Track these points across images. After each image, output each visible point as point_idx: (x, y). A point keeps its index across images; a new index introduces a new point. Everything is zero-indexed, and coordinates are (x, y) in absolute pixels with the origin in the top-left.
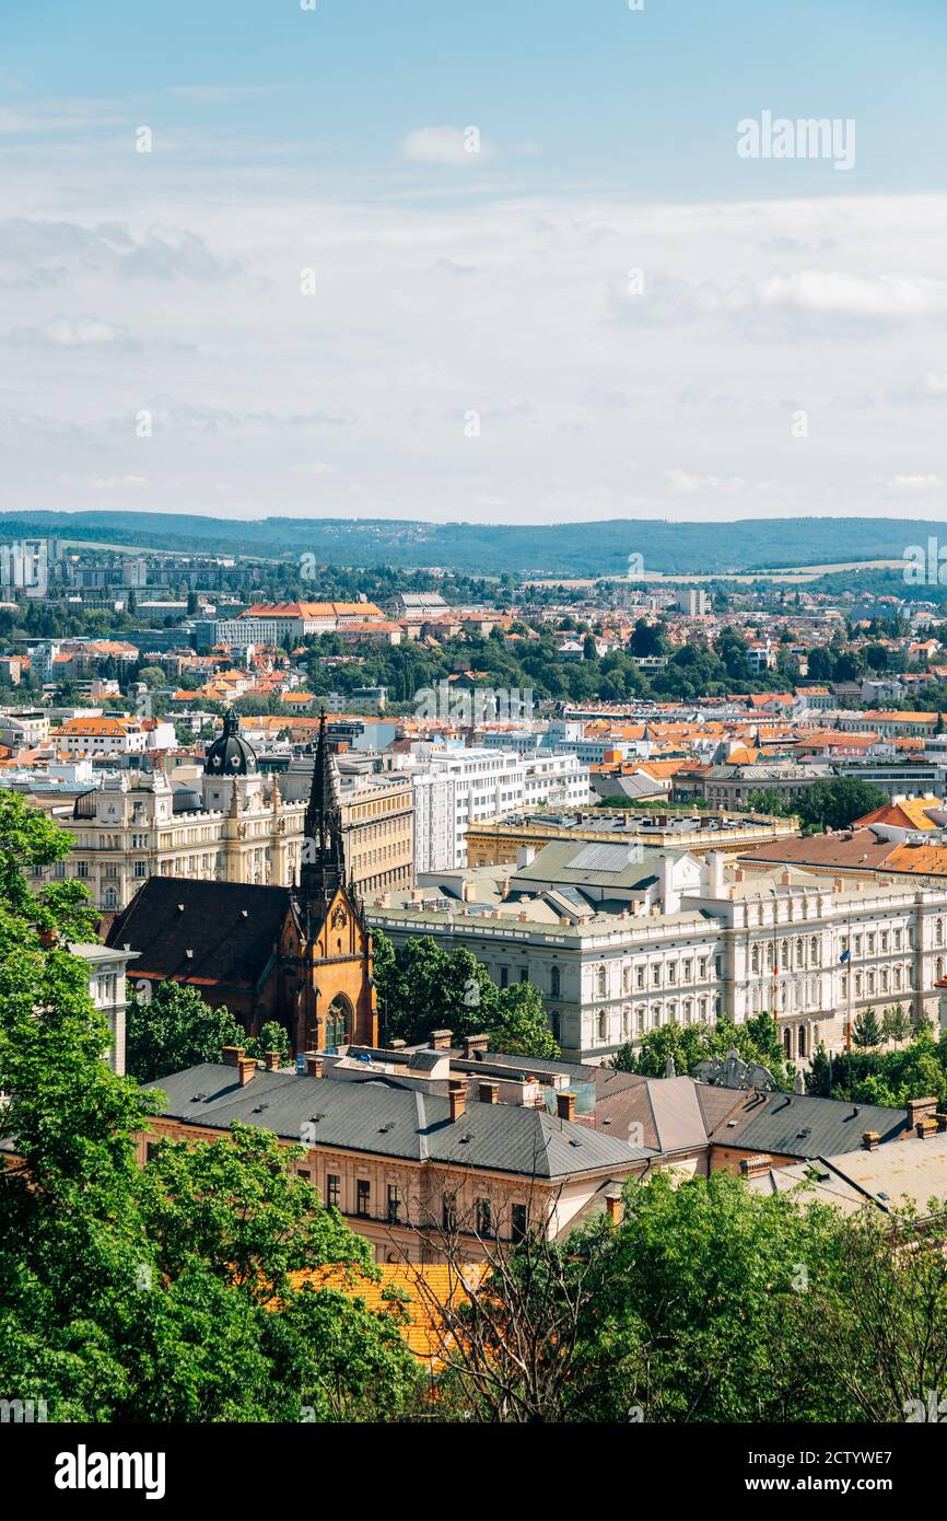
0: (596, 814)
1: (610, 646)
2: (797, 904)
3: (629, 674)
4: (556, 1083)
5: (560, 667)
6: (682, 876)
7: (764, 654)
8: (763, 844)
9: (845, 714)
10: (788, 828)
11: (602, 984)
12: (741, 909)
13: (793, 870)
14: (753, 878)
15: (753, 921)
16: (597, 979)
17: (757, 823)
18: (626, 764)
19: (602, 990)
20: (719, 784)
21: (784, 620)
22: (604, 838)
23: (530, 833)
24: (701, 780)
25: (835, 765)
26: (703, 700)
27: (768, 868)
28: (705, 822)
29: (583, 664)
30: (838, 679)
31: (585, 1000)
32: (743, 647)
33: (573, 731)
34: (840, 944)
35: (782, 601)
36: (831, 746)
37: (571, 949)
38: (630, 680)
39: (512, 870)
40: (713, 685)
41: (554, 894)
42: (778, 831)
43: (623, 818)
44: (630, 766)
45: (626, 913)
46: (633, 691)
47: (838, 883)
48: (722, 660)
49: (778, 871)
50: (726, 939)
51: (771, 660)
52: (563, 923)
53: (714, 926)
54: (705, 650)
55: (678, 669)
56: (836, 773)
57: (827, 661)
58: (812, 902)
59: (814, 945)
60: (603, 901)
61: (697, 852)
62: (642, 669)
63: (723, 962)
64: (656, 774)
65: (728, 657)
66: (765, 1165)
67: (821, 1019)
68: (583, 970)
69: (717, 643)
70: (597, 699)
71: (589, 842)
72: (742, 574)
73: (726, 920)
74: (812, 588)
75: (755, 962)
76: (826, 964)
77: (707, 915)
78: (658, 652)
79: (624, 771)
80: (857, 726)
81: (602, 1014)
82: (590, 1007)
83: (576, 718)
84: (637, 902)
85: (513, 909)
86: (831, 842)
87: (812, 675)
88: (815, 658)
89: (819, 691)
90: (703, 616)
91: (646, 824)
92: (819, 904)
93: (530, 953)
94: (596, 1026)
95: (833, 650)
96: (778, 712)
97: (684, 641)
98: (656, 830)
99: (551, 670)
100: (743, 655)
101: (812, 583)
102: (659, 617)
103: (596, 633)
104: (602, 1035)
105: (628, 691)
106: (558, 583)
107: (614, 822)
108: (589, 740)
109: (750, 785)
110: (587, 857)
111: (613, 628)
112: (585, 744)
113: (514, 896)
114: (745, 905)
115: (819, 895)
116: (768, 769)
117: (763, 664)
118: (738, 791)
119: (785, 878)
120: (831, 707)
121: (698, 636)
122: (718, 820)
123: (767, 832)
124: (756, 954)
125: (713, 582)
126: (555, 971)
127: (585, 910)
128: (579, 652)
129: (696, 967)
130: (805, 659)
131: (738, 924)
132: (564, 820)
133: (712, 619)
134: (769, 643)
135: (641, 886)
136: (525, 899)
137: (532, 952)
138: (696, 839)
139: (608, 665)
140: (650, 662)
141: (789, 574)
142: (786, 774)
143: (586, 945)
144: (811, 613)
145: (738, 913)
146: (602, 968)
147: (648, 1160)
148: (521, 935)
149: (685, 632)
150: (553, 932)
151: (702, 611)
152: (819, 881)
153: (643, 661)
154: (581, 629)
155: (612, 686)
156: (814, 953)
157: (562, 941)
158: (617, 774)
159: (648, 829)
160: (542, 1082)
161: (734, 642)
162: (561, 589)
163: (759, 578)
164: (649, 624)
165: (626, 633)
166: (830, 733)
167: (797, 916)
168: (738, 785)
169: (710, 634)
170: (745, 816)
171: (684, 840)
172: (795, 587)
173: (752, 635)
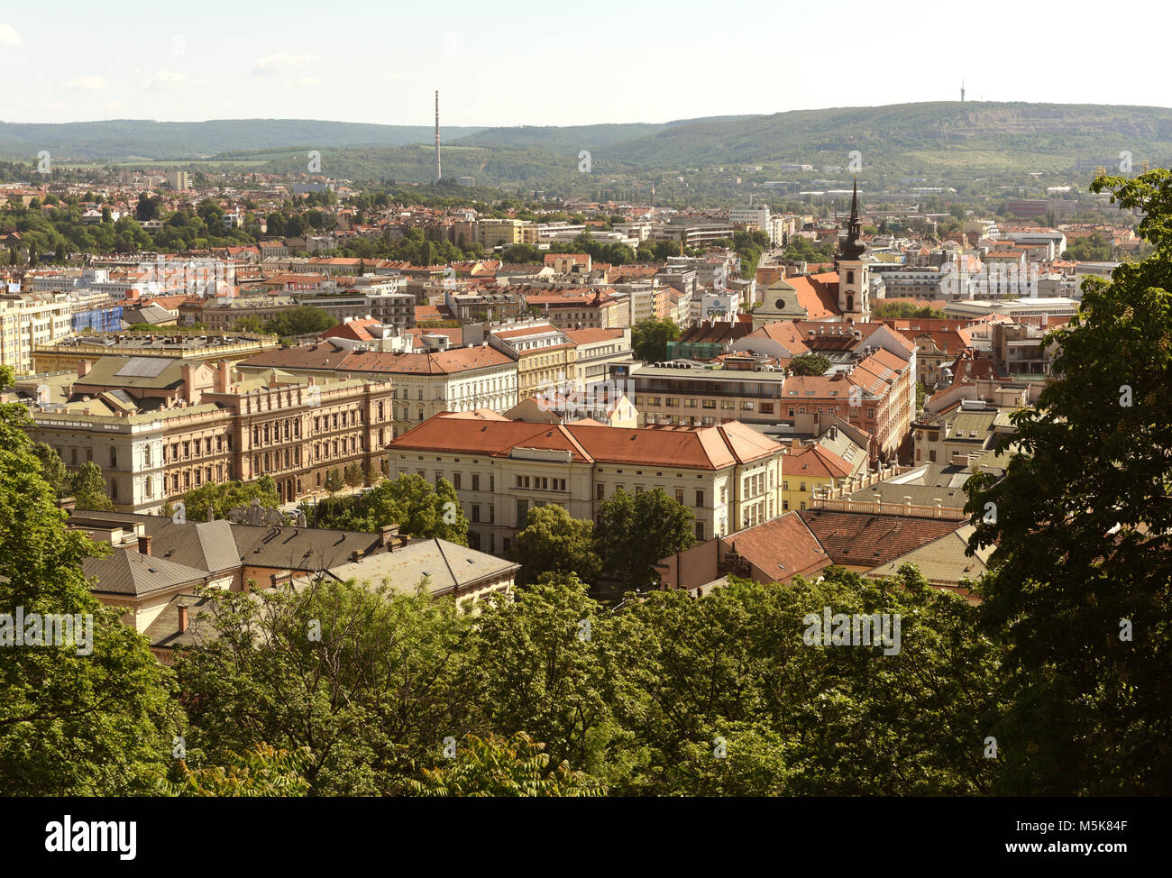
0: (129, 336)
1: (121, 214)
2: (284, 396)
3: (136, 233)
4: (135, 528)
5: (85, 229)
6: (201, 379)
7: (235, 218)
8: (254, 355)
9: (296, 260)
10: (270, 343)
11: (148, 459)
12: (245, 401)
13: (278, 372)
14: (250, 378)
15: (254, 410)
16: (144, 454)
17: (248, 339)
18: (144, 299)
19: (148, 462)
20: (213, 312)
21: (246, 193)
22: (138, 353)
23: (83, 351)
24: (200, 309)
25: (294, 296)
26: (193, 251)
27: (259, 372)
28: (210, 340)
29: (101, 226)
30: (289, 235)
31: (136, 469)
32: (219, 213)
33: (101, 276)
34: (314, 422)
35: (243, 179)
36: (289, 283)
37: (125, 434)
38: (138, 237)
39: (74, 378)
40: (200, 241)
41: (107, 395)
42: (264, 345)
43: (150, 338)
44: (147, 300)
45: (163, 407)
46: (140, 245)
47: (311, 380)
48: (205, 222)
49: (268, 373)
50: (236, 422)
51: (240, 222)
52: (117, 416)
53: (227, 414)
54: (192, 215)
55: (172, 229)
56: (296, 302)
57: (281, 222)
58: (294, 394)
59: (296, 425)
60: (143, 399)
61: (209, 361)
62: (145, 229)
63: (233, 438)
64: (166, 306)
65: (209, 220)
66: (287, 577)
67: (302, 474)
68: (134, 449)
69: (200, 211)
70: (114, 252)
71: (131, 356)
72: (212, 159)
73: (235, 409)
74: (262, 169)
75: (256, 438)
76: (305, 437)
77: (220, 406)
78: (156, 216)
79: (143, 304)
80: (305, 268)
81: (148, 479)
82: (139, 474)
83: (101, 266)
84: (169, 399)
85: (77, 406)
86: (302, 351)
87: (269, 232)
88: (271, 221)
89: (275, 244)
90: (187, 191)
91: (167, 342)
92: (299, 395)
93: (94, 438)
94: (144, 488)
95: (284, 215)
96: (248, 260)
97: (176, 209)
98: (175, 346)
99: (78, 231)
100: (219, 218)
101: (263, 166)
102: (155, 191)
103: (110, 203)
104: (148, 493)
105: (136, 245)
106: (77, 167)
107: (143, 341)
108: (113, 282)
109: (235, 312)
110: (131, 368)
111: (123, 200)
112: (110, 285)
113: (77, 397)
114: (248, 398)
115: (299, 389)
116: (248, 300)
117: (235, 225)
118: (227, 317)
119: (273, 377)
120: (285, 255)
121: (185, 204)
122: (220, 338)
123: (256, 345)
124: (256, 432)
125: (191, 166)
126: (113, 450)
127: (130, 405)
128: (98, 218)
129: (214, 443)
130: (265, 221)
131: (243, 411)
132: (107, 341)
133: (194, 193)
134: (238, 210)
135: (171, 387)
136: (86, 399)
137: (95, 438)
138: (205, 352)
139: (121, 226)
140: (151, 224)
141: (247, 160)
142: (261, 305)
143: (135, 430)
144: (265, 188)
145: (243, 403)
146: (147, 447)
147: (205, 579)
148: (86, 425)
149: (176, 203)
150: (109, 422)
151: (186, 188)
152: (297, 379)
153: (146, 223)
154: (99, 200)
155: (124, 242)
156: (297, 430)
157: (117, 428)
158: (138, 306)
159: (169, 346)
160: (124, 529)
161: (213, 209)
162: (79, 171)
163: (225, 162)
164: (149, 197)
165: (133, 203)
166: (286, 273)
167: (285, 404)
168: (226, 313)
169: (194, 204)
170: (239, 334)
171: (197, 353)
172: (252, 169)
173: (225, 204)
